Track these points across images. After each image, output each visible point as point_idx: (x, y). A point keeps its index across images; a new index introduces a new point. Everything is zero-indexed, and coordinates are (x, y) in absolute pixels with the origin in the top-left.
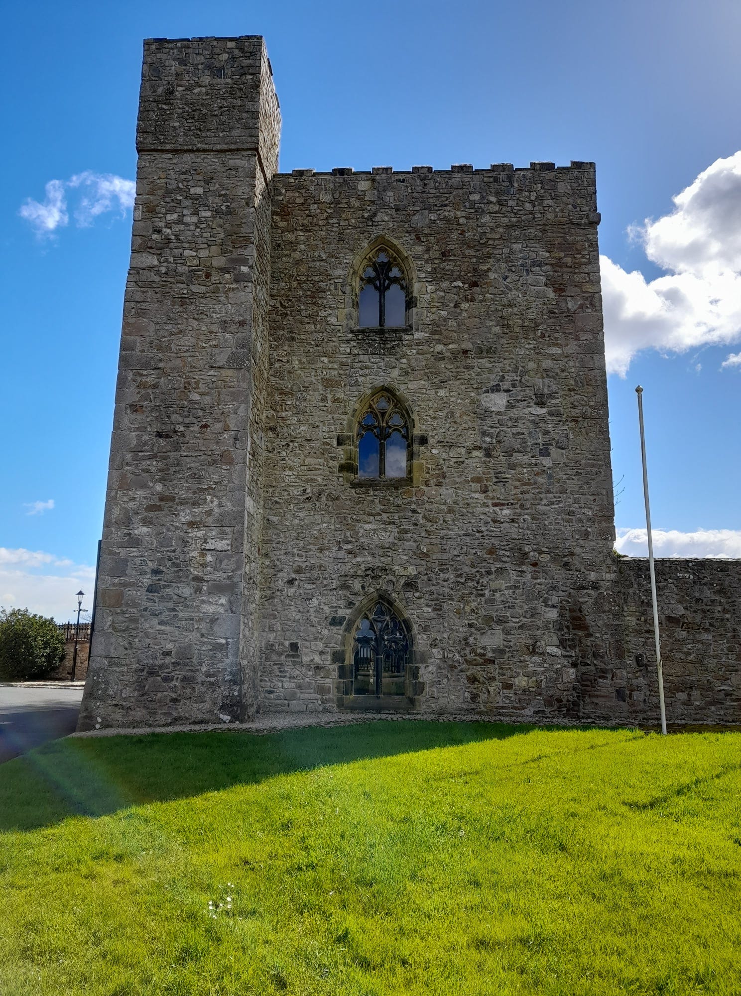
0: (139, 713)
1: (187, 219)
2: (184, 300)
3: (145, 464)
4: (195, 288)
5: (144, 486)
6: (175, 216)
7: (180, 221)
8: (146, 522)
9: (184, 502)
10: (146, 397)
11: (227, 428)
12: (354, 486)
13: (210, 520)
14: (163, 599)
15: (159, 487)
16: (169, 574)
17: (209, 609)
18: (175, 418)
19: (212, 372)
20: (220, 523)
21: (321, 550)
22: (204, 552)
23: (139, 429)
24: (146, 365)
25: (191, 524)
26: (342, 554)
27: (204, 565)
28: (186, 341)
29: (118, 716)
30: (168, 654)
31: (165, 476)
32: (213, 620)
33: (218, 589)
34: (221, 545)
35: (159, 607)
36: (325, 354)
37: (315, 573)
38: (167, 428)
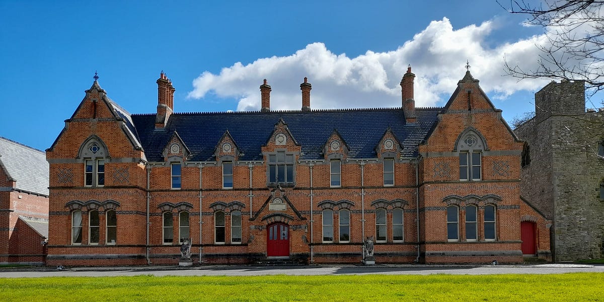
0: (569, 258)
1: (567, 135)
2: (568, 157)
3: (563, 200)
4: (571, 154)
5: (563, 205)
6: (564, 134)
7: (565, 135)
8: (565, 214)
9: (574, 209)
10: (561, 183)
11: (583, 190)
12: (601, 202)
13: (581, 213)
14: (571, 232)
15: (567, 205)
16: (572, 226)
17: (583, 234)
18: (569, 188)
19: (578, 176)
20: (583, 214)
21: (593, 219)
22: (580, 221)
23: (561, 191)
24: (560, 174)
25: (576, 214)
26: (599, 220)
27: (580, 224)
28: (570, 168)
29: (564, 258)
30: (574, 245)
31: (568, 203)
32: (584, 237)
33: (584, 229)
34: (584, 219)
35: (571, 234)
36: (591, 166)
37: (592, 225)
38: (567, 191)
